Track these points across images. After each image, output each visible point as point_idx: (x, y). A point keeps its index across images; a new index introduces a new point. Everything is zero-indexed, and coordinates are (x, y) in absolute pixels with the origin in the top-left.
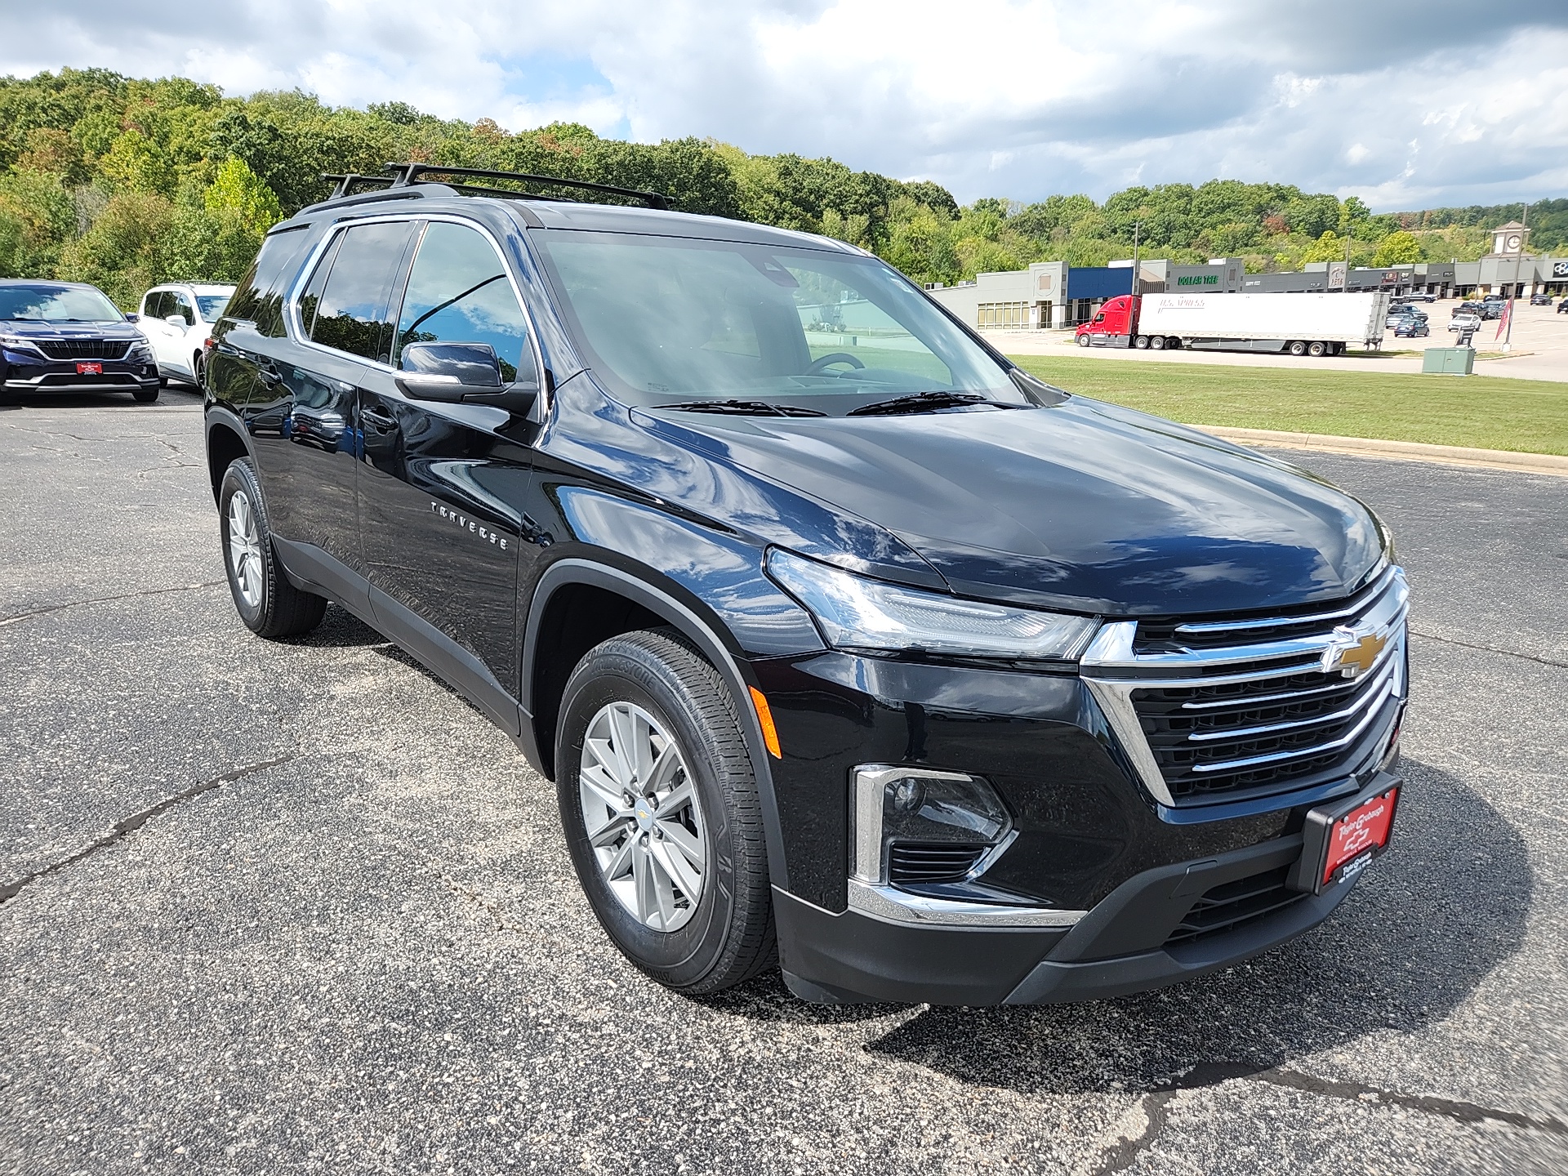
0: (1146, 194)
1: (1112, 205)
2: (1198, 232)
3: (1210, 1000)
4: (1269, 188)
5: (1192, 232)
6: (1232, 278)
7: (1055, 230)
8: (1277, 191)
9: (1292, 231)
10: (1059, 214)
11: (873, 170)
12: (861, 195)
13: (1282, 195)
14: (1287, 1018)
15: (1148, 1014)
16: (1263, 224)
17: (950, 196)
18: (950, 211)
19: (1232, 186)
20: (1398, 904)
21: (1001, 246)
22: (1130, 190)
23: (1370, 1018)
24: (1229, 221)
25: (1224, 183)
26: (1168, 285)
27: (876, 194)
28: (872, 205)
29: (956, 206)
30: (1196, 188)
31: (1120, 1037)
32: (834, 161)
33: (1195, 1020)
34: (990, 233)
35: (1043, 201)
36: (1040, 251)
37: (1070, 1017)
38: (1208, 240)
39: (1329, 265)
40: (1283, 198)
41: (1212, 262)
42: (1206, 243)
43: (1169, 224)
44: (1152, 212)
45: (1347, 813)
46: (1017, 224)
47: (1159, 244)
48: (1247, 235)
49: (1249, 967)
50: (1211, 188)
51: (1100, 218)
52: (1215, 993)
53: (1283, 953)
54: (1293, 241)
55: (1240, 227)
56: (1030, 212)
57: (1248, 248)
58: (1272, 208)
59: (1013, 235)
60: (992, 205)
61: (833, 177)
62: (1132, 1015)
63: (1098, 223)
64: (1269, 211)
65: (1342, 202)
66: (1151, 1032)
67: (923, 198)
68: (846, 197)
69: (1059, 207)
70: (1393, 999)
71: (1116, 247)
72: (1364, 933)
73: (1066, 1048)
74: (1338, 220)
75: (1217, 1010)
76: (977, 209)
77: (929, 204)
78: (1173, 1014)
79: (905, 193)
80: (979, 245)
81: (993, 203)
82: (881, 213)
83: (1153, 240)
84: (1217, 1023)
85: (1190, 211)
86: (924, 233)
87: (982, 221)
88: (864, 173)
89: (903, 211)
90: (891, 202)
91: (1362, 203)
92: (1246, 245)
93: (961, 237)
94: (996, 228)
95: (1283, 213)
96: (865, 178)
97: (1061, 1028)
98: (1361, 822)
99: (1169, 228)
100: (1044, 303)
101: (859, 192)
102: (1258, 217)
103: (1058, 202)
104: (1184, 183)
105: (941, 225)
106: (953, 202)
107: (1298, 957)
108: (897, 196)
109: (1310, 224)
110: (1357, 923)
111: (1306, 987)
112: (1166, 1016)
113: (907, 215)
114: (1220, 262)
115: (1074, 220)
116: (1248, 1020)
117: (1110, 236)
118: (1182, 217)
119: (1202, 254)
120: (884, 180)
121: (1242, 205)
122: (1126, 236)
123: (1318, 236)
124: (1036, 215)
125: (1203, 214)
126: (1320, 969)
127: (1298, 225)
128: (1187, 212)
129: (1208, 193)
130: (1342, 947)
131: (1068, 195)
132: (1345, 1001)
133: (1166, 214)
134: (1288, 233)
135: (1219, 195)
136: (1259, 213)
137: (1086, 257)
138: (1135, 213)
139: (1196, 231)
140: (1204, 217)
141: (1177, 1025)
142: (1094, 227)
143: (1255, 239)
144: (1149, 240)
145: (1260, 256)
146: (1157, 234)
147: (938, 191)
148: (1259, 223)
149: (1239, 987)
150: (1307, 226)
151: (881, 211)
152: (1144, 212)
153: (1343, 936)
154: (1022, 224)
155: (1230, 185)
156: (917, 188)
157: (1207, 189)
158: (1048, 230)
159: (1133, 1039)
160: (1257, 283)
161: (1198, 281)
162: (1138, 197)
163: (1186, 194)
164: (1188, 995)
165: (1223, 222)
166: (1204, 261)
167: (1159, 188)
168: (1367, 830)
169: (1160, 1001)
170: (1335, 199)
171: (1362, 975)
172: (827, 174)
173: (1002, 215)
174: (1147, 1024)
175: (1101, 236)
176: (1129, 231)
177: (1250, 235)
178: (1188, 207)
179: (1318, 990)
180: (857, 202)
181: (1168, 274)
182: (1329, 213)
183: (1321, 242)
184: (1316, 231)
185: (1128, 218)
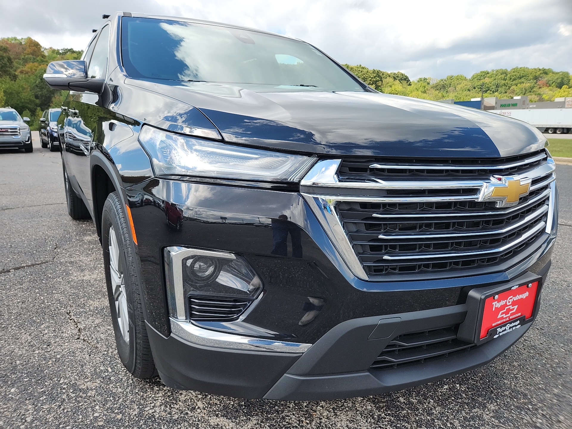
0: (488, 73)
1: (473, 78)
3: (429, 403)
4: (540, 70)
5: (507, 87)
6: (524, 104)
7: (450, 88)
8: (543, 71)
9: (550, 86)
10: (451, 82)
11: (377, 69)
12: (372, 78)
13: (545, 72)
14: (473, 418)
15: (388, 408)
16: (537, 84)
17: (407, 77)
18: (407, 82)
19: (524, 69)
20: (555, 355)
21: (428, 95)
22: (481, 72)
23: (525, 421)
24: (523, 82)
25: (521, 68)
26: (496, 107)
27: (378, 77)
28: (376, 81)
29: (409, 80)
31: (367, 421)
32: (363, 66)
33: (416, 415)
34: (423, 90)
35: (445, 77)
36: (443, 97)
37: (342, 406)
38: (514, 91)
39: (565, 98)
41: (515, 98)
42: (513, 92)
43: (498, 84)
44: (490, 80)
45: (497, 293)
46: (434, 87)
47: (493, 92)
48: (531, 88)
49: (458, 385)
50: (515, 70)
51: (468, 83)
52: (433, 399)
53: (481, 379)
54: (551, 90)
55: (527, 85)
56: (440, 82)
57: (531, 93)
58: (541, 77)
59: (433, 91)
60: (424, 80)
61: (362, 72)
62: (378, 409)
63: (468, 85)
64: (540, 79)
66: (387, 419)
67: (396, 78)
68: (366, 79)
69: (452, 80)
70: (542, 410)
71: (475, 94)
72: (532, 371)
73: (332, 425)
74: (569, 81)
75: (431, 409)
76: (418, 81)
77: (399, 80)
78: (403, 409)
79: (389, 76)
80: (419, 95)
81: (425, 79)
82: (380, 84)
83: (491, 91)
84: (428, 417)
86: (397, 91)
87: (420, 86)
88: (374, 70)
89: (388, 83)
90: (384, 80)
92: (530, 92)
93: (411, 92)
94: (425, 88)
96: (374, 71)
97: (334, 412)
98: (511, 301)
99: (497, 86)
101: (372, 77)
102: (535, 81)
103: (451, 78)
104: (504, 69)
105: (404, 88)
106: (408, 79)
107: (489, 381)
108: (386, 78)
109: (557, 83)
110: (529, 365)
111: (490, 399)
112: (399, 410)
113: (390, 84)
114: (518, 98)
115: (458, 84)
116: (448, 417)
117: (473, 90)
118: (503, 82)
119: (512, 96)
120: (381, 72)
121: (528, 76)
122: (479, 90)
123: (560, 88)
124: (442, 83)
125: (512, 80)
126: (501, 389)
127: (552, 84)
128: (505, 80)
129: (514, 72)
130: (516, 378)
131: (455, 74)
132: (512, 409)
133: (496, 81)
134: (548, 87)
135: (518, 73)
136: (536, 79)
137: (462, 98)
138: (483, 81)
139: (509, 87)
140: (512, 81)
141: (404, 416)
142: (466, 87)
143: (534, 89)
144: (489, 91)
145: (536, 96)
146: (492, 88)
147: (402, 75)
148: (536, 83)
149: (449, 397)
150: (556, 84)
151: (380, 83)
152: (487, 80)
153: (519, 372)
154: (436, 86)
155: (522, 69)
156: (394, 74)
158: (447, 89)
159: (374, 423)
160: (534, 106)
161: (509, 105)
162: (485, 74)
163: (505, 73)
164: (416, 399)
165: (521, 83)
166: (512, 98)
167: (493, 71)
168: (516, 307)
169: (398, 401)
170: (568, 73)
171: (525, 395)
172: (359, 71)
173: (428, 84)
174: (386, 415)
175: (469, 90)
176: (480, 88)
177: (532, 88)
178: (506, 78)
179: (496, 402)
180: (370, 80)
181: (496, 103)
182: (566, 79)
183: (562, 90)
184: (560, 86)
185: (481, 82)
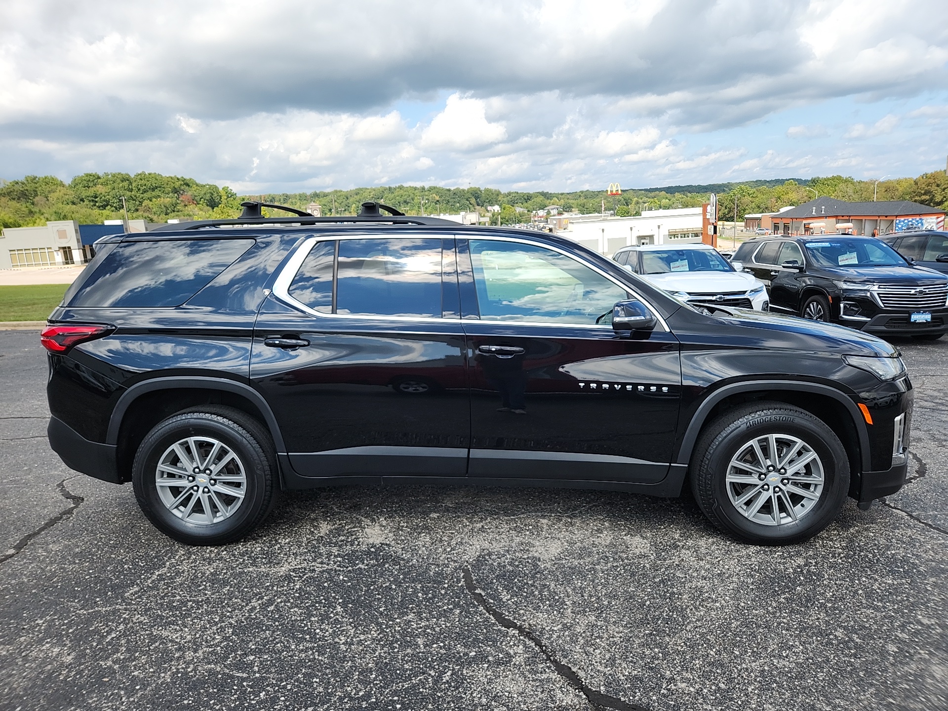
0: (99, 178)
1: (75, 184)
2: (141, 203)
4: (178, 179)
5: (137, 203)
7: (37, 198)
8: (183, 181)
9: (198, 204)
10: (37, 188)
13: (187, 183)
16: (180, 199)
19: (156, 177)
22: (87, 175)
24: (159, 196)
25: (150, 174)
30: (132, 176)
35: (21, 179)
36: (32, 213)
38: (149, 207)
40: (188, 185)
42: (149, 210)
43: (120, 197)
44: (106, 189)
46: (6, 194)
47: (117, 209)
48: (173, 205)
50: (142, 177)
51: (68, 191)
54: (201, 210)
55: (166, 200)
56: (14, 186)
58: (183, 190)
59: (6, 202)
63: (69, 195)
64: (182, 193)
65: (221, 189)
69: (36, 183)
71: (95, 211)
74: (221, 198)
83: (112, 206)
85: (132, 189)
91: (231, 190)
92: (174, 211)
95: (190, 193)
99: (121, 200)
100: (64, 248)
102: (176, 195)
103: (34, 180)
104: (123, 173)
109: (207, 200)
115: (49, 192)
117: (80, 203)
118: (128, 193)
119: (150, 216)
121: (164, 188)
122: (92, 204)
123: (212, 206)
124: (18, 188)
125: (141, 192)
127: (200, 200)
128: (130, 190)
129: (141, 180)
131: (40, 175)
133: (117, 191)
135: (148, 181)
136: (176, 193)
138: (94, 189)
139: (139, 202)
140: (142, 194)
142: (67, 197)
144: (109, 207)
146: (114, 203)
148: (178, 199)
152: (101, 189)
154: (9, 193)
155: (154, 176)
157: (139, 176)
158: (31, 198)
162: (91, 180)
163: (126, 179)
165: (156, 197)
167: (107, 175)
170: (216, 187)
175: (73, 203)
176: (93, 200)
177: (175, 205)
178: (130, 187)
182: (215, 195)
184: (211, 204)
185: (91, 192)
